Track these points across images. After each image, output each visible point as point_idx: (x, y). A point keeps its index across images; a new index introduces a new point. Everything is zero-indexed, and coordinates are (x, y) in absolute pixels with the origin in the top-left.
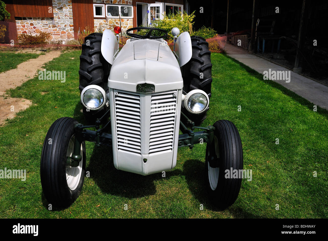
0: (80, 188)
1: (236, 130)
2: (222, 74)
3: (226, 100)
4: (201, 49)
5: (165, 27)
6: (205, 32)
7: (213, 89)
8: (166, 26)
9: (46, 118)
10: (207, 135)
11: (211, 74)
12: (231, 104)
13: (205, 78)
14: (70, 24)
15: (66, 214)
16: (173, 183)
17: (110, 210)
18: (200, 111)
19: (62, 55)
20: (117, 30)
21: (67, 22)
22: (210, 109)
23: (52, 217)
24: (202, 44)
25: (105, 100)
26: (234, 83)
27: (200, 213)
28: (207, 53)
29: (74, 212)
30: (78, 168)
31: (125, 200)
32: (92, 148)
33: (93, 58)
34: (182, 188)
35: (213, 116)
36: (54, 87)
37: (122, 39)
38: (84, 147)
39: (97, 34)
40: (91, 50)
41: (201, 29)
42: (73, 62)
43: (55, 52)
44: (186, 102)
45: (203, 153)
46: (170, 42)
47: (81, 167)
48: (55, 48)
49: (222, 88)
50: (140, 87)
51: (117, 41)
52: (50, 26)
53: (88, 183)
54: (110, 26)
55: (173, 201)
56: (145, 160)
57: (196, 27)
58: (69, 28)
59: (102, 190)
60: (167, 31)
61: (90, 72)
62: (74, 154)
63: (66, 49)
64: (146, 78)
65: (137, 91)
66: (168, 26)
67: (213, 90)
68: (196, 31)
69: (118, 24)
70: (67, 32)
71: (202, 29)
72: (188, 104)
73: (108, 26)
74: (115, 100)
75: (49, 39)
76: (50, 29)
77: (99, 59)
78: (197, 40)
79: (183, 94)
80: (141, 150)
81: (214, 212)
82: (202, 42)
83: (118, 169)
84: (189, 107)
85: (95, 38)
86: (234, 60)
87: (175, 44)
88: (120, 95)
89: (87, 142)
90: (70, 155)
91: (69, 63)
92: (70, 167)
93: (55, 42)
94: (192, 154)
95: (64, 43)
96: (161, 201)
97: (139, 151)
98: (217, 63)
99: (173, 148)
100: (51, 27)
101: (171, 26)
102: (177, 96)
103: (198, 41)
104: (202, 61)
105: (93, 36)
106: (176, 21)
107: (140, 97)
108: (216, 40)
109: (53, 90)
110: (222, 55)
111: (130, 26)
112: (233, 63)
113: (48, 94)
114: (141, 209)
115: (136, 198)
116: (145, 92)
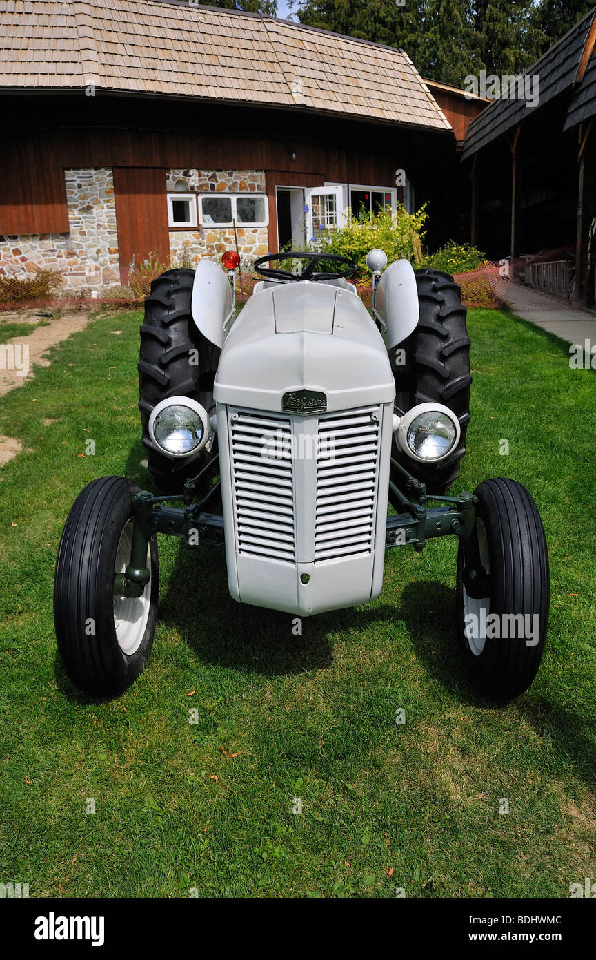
0: (146, 649)
1: (529, 500)
2: (500, 363)
3: (511, 431)
4: (441, 303)
5: (350, 247)
6: (455, 256)
7: (475, 401)
8: (354, 243)
9: (57, 482)
10: (457, 517)
11: (469, 365)
12: (524, 440)
13: (454, 375)
14: (110, 248)
15: (114, 713)
16: (377, 640)
17: (221, 704)
18: (438, 455)
19: (90, 326)
20: (231, 261)
21: (102, 242)
22: (470, 453)
23: (82, 719)
24: (443, 288)
25: (206, 432)
26: (532, 387)
27: (443, 712)
28: (456, 311)
29: (133, 708)
30: (141, 603)
31: (257, 681)
32: (171, 555)
33: (173, 331)
34: (399, 651)
35: (476, 471)
36: (73, 406)
37: (241, 280)
38: (154, 551)
39: (181, 271)
40: (166, 313)
41: (443, 248)
42: (119, 342)
43: (74, 319)
44: (403, 433)
45: (452, 564)
46: (365, 285)
47: (146, 597)
48: (73, 307)
49: (499, 399)
50: (291, 400)
51: (230, 286)
52: (60, 254)
53: (166, 639)
54: (209, 249)
55: (375, 683)
56: (305, 578)
57: (432, 243)
58: (108, 257)
59: (199, 657)
60: (357, 255)
61: (164, 366)
62: (132, 566)
63: (102, 308)
64: (305, 377)
65: (284, 408)
66: (358, 243)
67: (476, 407)
68: (430, 254)
69: (231, 243)
70: (102, 268)
71: (447, 249)
72: (408, 438)
73: (205, 248)
74: (231, 433)
75: (58, 286)
76: (61, 261)
77: (187, 332)
78: (430, 279)
79: (395, 416)
80: (296, 553)
81: (479, 711)
82: (444, 284)
83: (239, 602)
84: (412, 445)
85: (177, 282)
86: (532, 326)
87: (375, 290)
88: (242, 419)
89: (161, 538)
90: (121, 569)
91: (110, 344)
92: (122, 598)
93: (73, 294)
94: (423, 568)
95: (94, 295)
96: (346, 682)
97: (290, 556)
98: (487, 335)
99: (373, 549)
100: (62, 256)
101: (365, 243)
102: (380, 419)
103: (433, 283)
104: (444, 333)
105: (171, 277)
106: (379, 230)
107: (290, 424)
108: (485, 277)
109: (71, 412)
110: (500, 314)
111: (260, 246)
112: (531, 334)
113: (61, 423)
114: (295, 701)
115: (284, 674)
116: (304, 411)
